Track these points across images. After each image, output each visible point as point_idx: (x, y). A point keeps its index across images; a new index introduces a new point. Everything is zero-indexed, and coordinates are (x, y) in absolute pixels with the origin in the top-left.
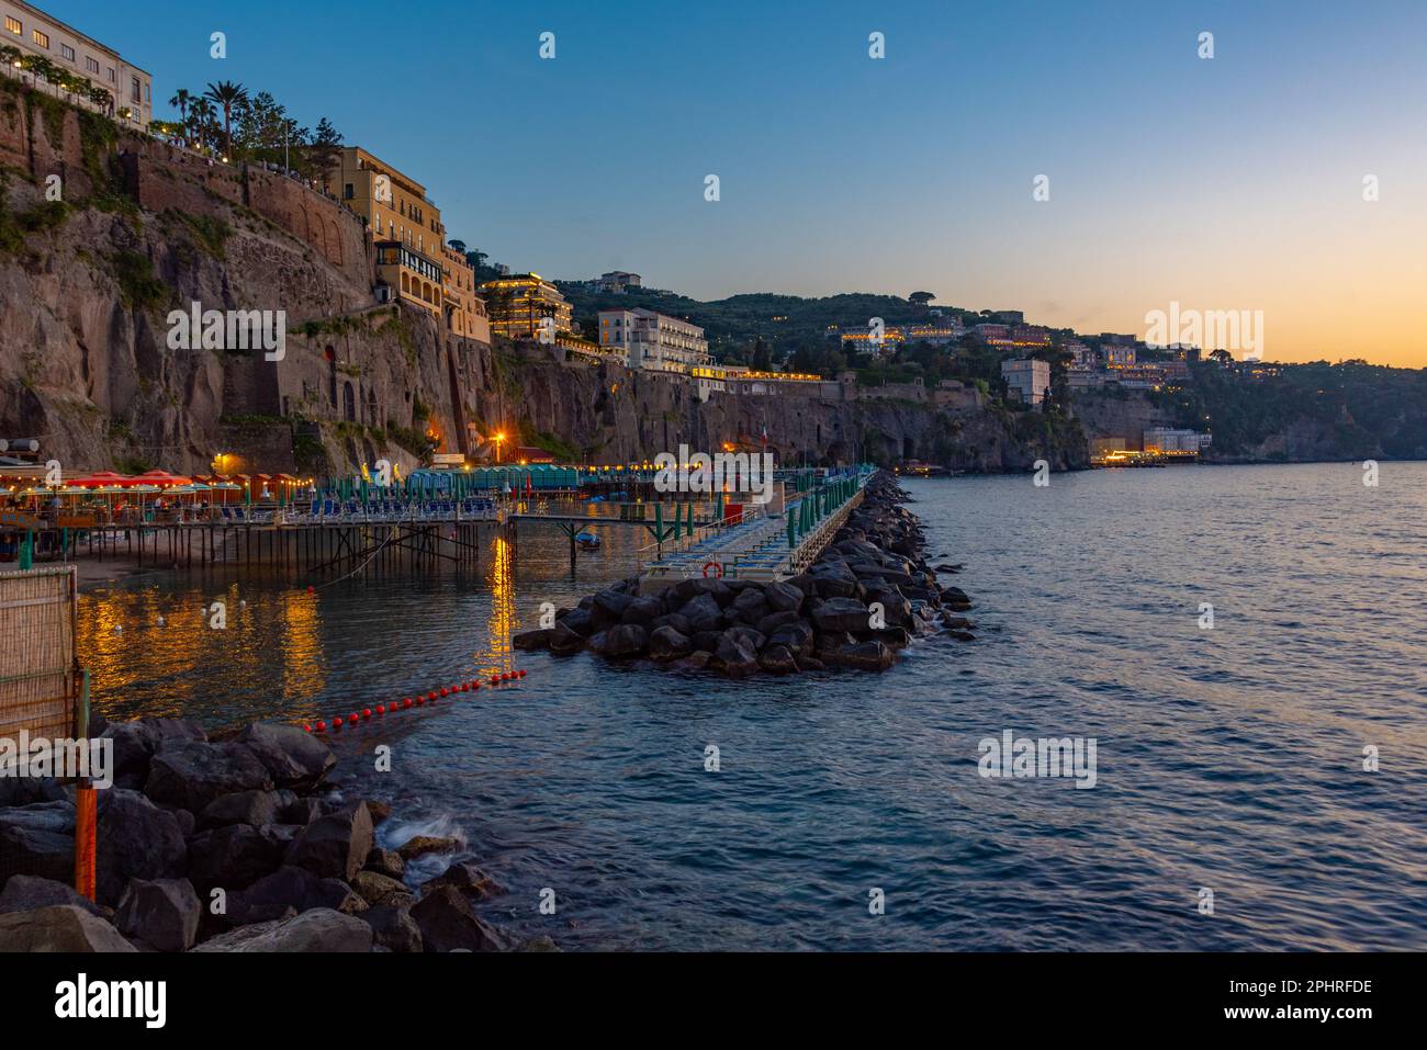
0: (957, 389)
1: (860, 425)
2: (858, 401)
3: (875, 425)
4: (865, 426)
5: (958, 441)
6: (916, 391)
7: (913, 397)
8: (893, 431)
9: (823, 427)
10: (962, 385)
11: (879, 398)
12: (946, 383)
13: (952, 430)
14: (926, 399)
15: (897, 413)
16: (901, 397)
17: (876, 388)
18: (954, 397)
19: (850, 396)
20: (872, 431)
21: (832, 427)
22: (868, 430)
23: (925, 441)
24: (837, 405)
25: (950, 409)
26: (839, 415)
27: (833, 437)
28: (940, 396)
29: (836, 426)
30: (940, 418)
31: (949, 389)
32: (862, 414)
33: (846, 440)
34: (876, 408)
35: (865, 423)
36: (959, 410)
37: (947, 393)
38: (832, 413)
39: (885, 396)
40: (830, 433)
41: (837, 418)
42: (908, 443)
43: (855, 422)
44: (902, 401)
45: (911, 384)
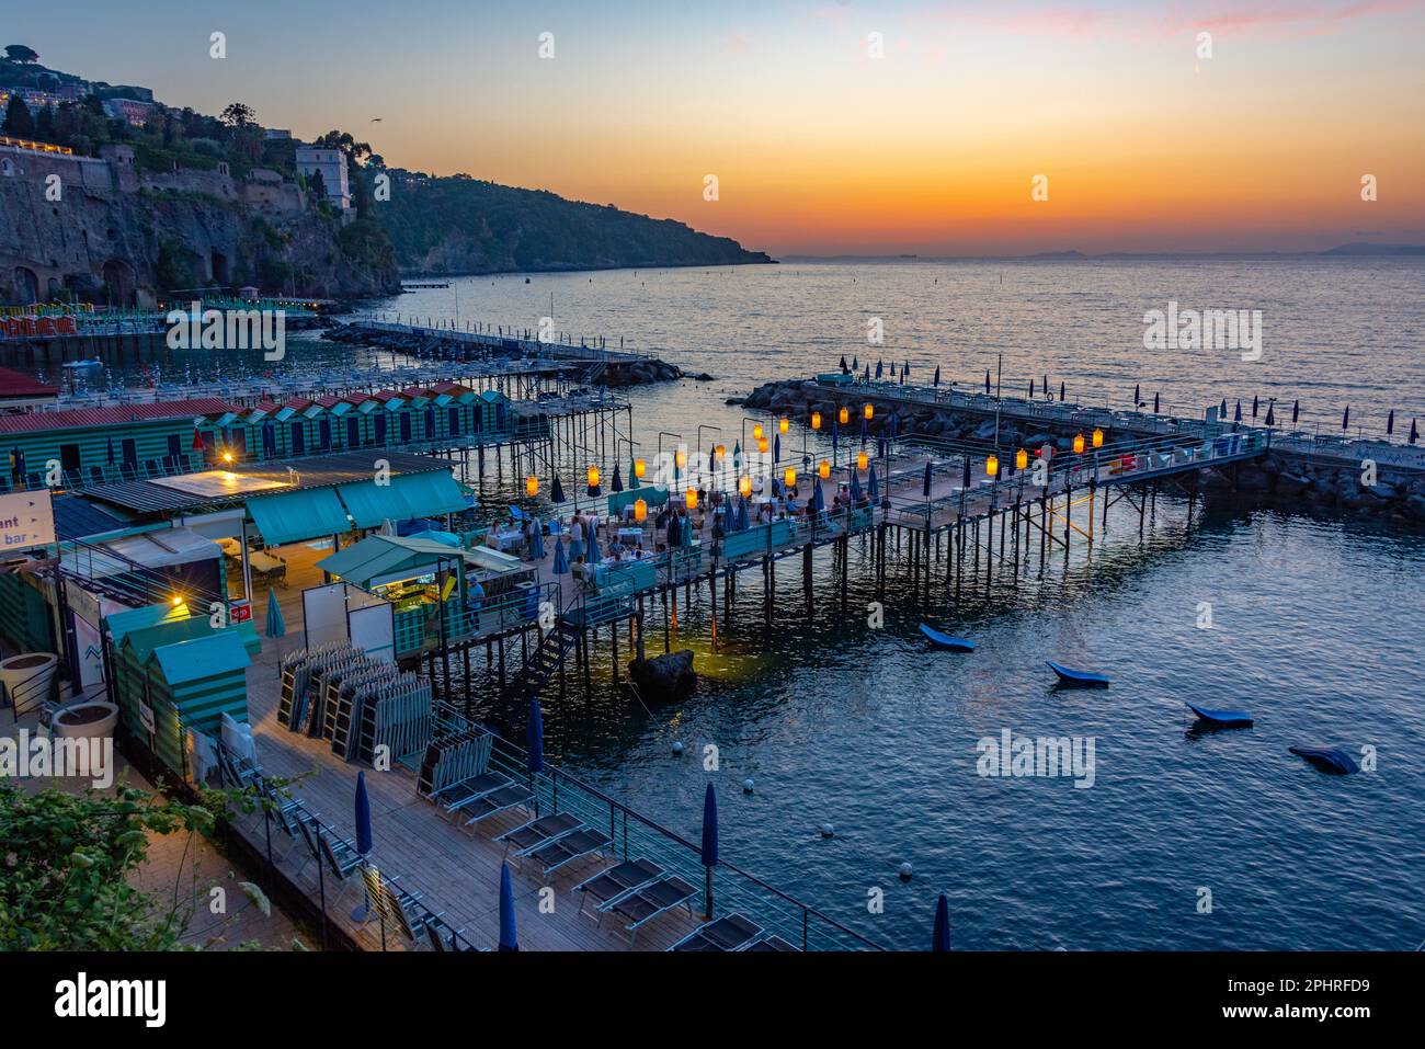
0: (274, 184)
1: (148, 233)
2: (141, 193)
3: (171, 232)
4: (156, 234)
5: (285, 258)
6: (221, 184)
7: (218, 192)
8: (197, 242)
9: (91, 234)
10: (281, 178)
11: (172, 191)
12: (260, 174)
13: (276, 242)
14: (234, 195)
15: (200, 216)
16: (200, 191)
17: (164, 174)
18: (272, 194)
19: (128, 186)
20: (169, 242)
21: (105, 233)
22: (163, 241)
23: (241, 258)
24: (111, 198)
25: (268, 212)
26: (115, 215)
27: (108, 251)
28: (253, 192)
29: (110, 232)
30: (257, 224)
31: (264, 183)
32: (150, 214)
33: (131, 256)
34: (170, 206)
35: (157, 229)
36: (279, 213)
37: (262, 189)
38: (101, 212)
39: (180, 188)
40: (103, 245)
41: (109, 218)
42: (218, 260)
43: (141, 227)
44: (206, 197)
45: (213, 172)
